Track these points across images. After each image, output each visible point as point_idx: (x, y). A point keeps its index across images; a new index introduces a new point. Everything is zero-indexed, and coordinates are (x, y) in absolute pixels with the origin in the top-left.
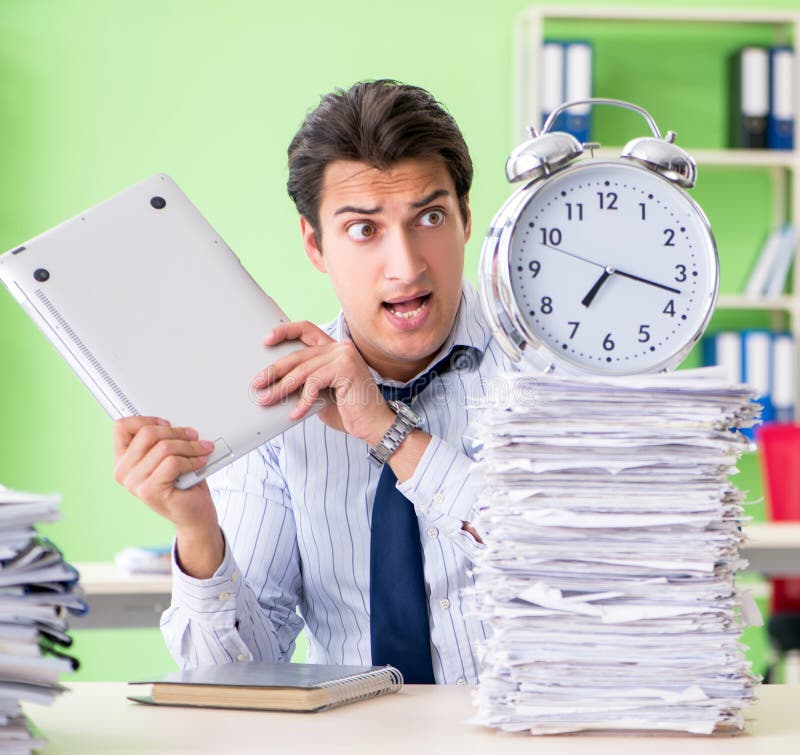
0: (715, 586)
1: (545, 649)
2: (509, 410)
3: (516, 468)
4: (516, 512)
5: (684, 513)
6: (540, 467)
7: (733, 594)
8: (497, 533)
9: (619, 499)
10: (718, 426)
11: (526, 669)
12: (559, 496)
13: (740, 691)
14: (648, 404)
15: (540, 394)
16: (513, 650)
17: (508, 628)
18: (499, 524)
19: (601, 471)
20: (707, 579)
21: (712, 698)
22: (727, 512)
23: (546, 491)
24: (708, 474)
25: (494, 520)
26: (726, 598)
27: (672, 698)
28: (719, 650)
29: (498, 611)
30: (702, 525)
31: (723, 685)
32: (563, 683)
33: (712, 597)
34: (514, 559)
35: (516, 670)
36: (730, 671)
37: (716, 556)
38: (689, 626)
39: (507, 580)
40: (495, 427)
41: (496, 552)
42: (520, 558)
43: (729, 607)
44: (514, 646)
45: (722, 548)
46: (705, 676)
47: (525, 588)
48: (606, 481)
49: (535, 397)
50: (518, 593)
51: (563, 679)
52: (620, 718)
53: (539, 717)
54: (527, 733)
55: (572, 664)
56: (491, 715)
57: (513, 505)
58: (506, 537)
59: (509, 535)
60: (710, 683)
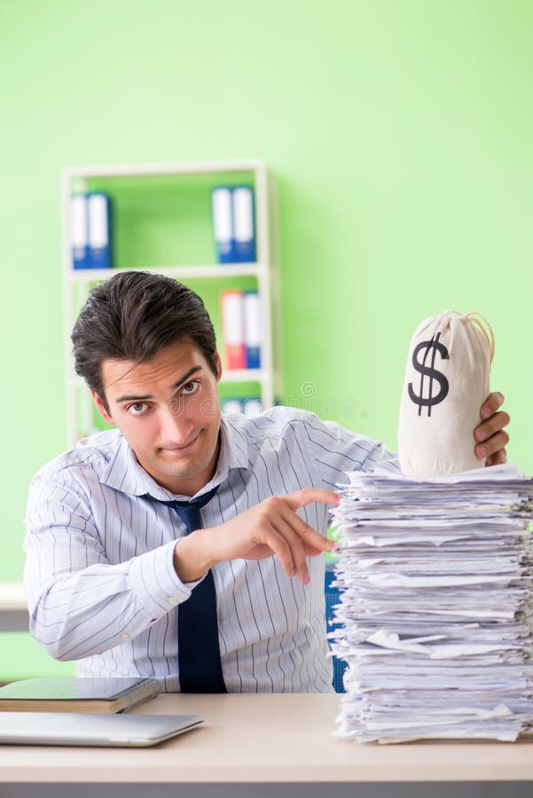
0: (516, 629)
1: (389, 679)
2: (357, 500)
3: (364, 543)
4: (364, 576)
5: (492, 575)
6: (381, 543)
7: (530, 634)
9: (443, 564)
10: (516, 508)
11: (374, 694)
12: (397, 563)
15: (380, 488)
16: (364, 680)
17: (360, 664)
18: (350, 584)
19: (429, 544)
20: (510, 624)
21: (516, 713)
22: (525, 573)
23: (387, 560)
24: (509, 544)
26: (525, 638)
27: (486, 714)
28: (521, 677)
29: (352, 652)
30: (506, 583)
31: (525, 704)
32: (401, 705)
33: (514, 638)
34: (363, 611)
35: (367, 695)
36: (529, 693)
37: (516, 607)
38: (497, 660)
39: (359, 627)
40: (346, 513)
41: (349, 606)
42: (368, 611)
43: (527, 645)
44: (365, 677)
45: (521, 601)
46: (510, 697)
47: (372, 633)
48: (432, 551)
49: (377, 490)
50: (366, 637)
51: (402, 702)
52: (446, 730)
53: (384, 730)
54: (376, 743)
55: (408, 690)
56: (349, 730)
57: (361, 571)
58: (356, 595)
59: (360, 593)
60: (515, 702)
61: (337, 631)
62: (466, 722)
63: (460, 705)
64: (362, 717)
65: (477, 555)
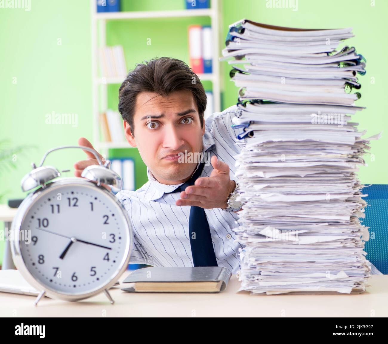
0: (350, 226)
1: (272, 256)
2: (252, 151)
3: (257, 176)
4: (257, 195)
5: (335, 194)
6: (268, 175)
7: (359, 230)
9: (306, 187)
10: (349, 156)
11: (263, 265)
12: (277, 187)
13: (363, 274)
16: (257, 257)
17: (255, 247)
18: (249, 200)
19: (297, 176)
20: (347, 223)
21: (350, 277)
22: (356, 193)
23: (272, 185)
24: (346, 176)
25: (247, 198)
26: (356, 232)
27: (332, 277)
28: (353, 255)
29: (250, 240)
30: (344, 199)
31: (356, 271)
32: (280, 272)
33: (350, 232)
35: (259, 265)
36: (358, 265)
37: (351, 213)
38: (339, 245)
39: (254, 225)
40: (245, 159)
41: (248, 213)
42: (259, 215)
43: (357, 236)
44: (258, 255)
45: (354, 210)
46: (347, 266)
47: (263, 229)
48: (299, 180)
50: (259, 231)
51: (281, 269)
52: (308, 286)
53: (269, 287)
54: (265, 294)
55: (284, 262)
56: (248, 285)
57: (256, 191)
58: (253, 206)
59: (254, 205)
60: (349, 270)
61: (240, 227)
62: (320, 282)
63: (316, 271)
64: (256, 278)
65: (327, 182)
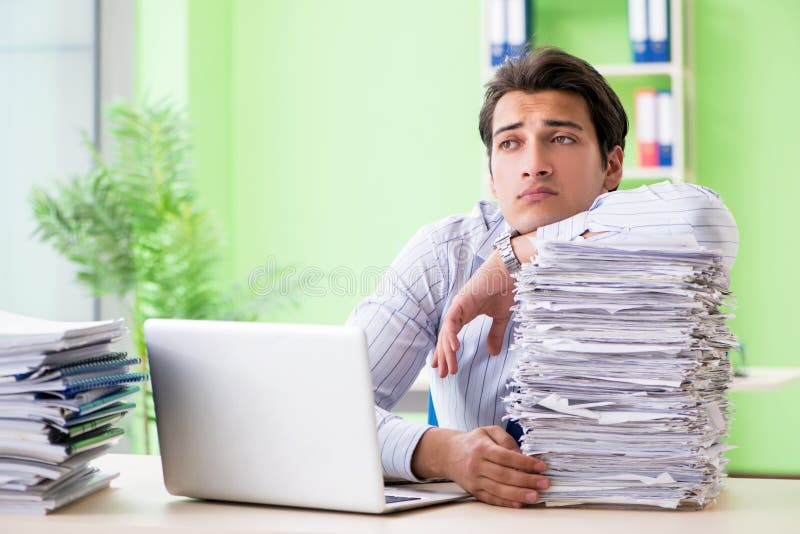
0: (683, 399)
1: (558, 443)
2: (537, 266)
3: (541, 309)
4: (540, 341)
5: (661, 344)
6: (557, 308)
8: (526, 355)
9: (615, 333)
10: (688, 279)
12: (573, 330)
13: (700, 477)
14: (639, 262)
15: (559, 255)
18: (526, 348)
19: (603, 312)
20: (677, 393)
21: (679, 482)
22: (694, 344)
23: (563, 325)
24: (680, 316)
25: (524, 345)
26: (692, 408)
27: (649, 481)
28: (686, 447)
29: (524, 415)
30: (675, 352)
31: (688, 473)
32: (570, 469)
33: (680, 407)
34: (538, 375)
36: (692, 462)
37: (684, 377)
38: (662, 428)
39: (532, 391)
40: (527, 277)
42: (541, 376)
43: (693, 415)
45: (688, 370)
46: (675, 465)
47: (545, 397)
48: (606, 320)
49: (555, 257)
50: (539, 401)
51: (569, 466)
52: (610, 496)
55: (576, 454)
57: (538, 335)
58: (531, 359)
59: (534, 357)
60: (678, 471)
61: (512, 394)
62: (630, 489)
63: (626, 471)
65: (648, 324)
